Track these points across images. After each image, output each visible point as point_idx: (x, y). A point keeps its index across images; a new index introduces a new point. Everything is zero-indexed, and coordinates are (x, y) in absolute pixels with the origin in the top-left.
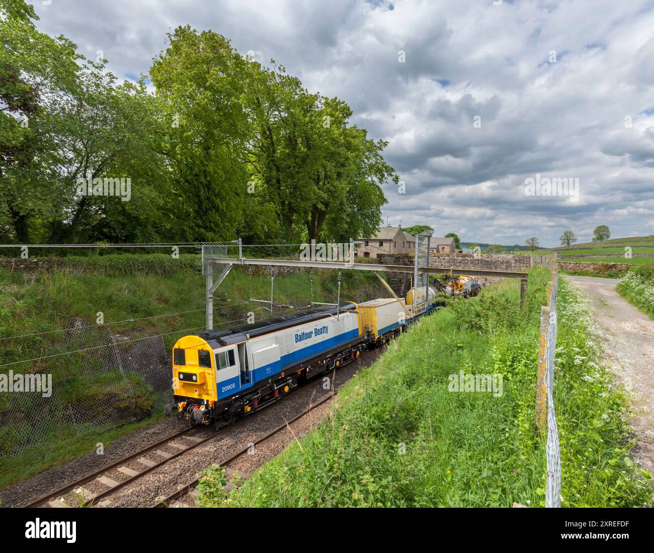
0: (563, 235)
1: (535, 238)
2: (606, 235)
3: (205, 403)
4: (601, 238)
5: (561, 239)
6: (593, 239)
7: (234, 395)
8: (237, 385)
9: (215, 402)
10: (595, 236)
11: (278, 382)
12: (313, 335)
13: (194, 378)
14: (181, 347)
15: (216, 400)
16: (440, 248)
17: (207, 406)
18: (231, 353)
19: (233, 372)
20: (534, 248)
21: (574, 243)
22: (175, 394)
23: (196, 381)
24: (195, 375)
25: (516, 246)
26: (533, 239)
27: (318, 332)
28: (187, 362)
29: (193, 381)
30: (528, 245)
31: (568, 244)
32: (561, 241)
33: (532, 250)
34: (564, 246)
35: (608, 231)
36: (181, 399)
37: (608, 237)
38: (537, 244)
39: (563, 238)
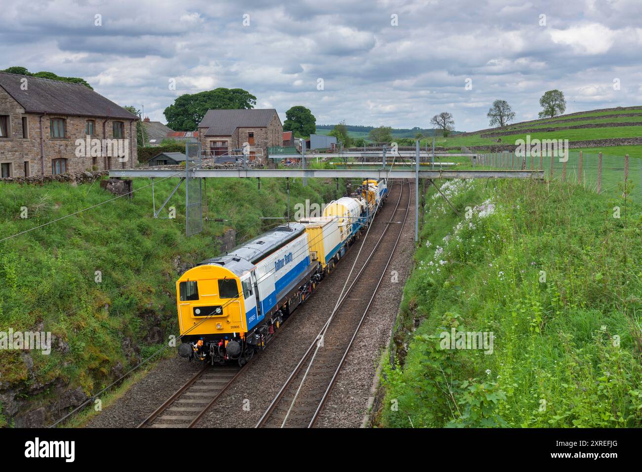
0: (492, 107)
1: (447, 114)
2: (559, 106)
3: (235, 336)
5: (489, 114)
6: (540, 114)
7: (255, 327)
8: (256, 316)
9: (245, 333)
10: (542, 109)
11: (274, 317)
12: (285, 263)
13: (218, 310)
14: (191, 279)
15: (247, 331)
16: (243, 134)
17: (237, 339)
20: (446, 133)
24: (220, 307)
26: (444, 116)
28: (201, 296)
29: (217, 314)
30: (437, 127)
31: (501, 123)
32: (490, 119)
33: (445, 136)
34: (495, 126)
35: (562, 100)
37: (562, 109)
38: (450, 125)
39: (493, 113)
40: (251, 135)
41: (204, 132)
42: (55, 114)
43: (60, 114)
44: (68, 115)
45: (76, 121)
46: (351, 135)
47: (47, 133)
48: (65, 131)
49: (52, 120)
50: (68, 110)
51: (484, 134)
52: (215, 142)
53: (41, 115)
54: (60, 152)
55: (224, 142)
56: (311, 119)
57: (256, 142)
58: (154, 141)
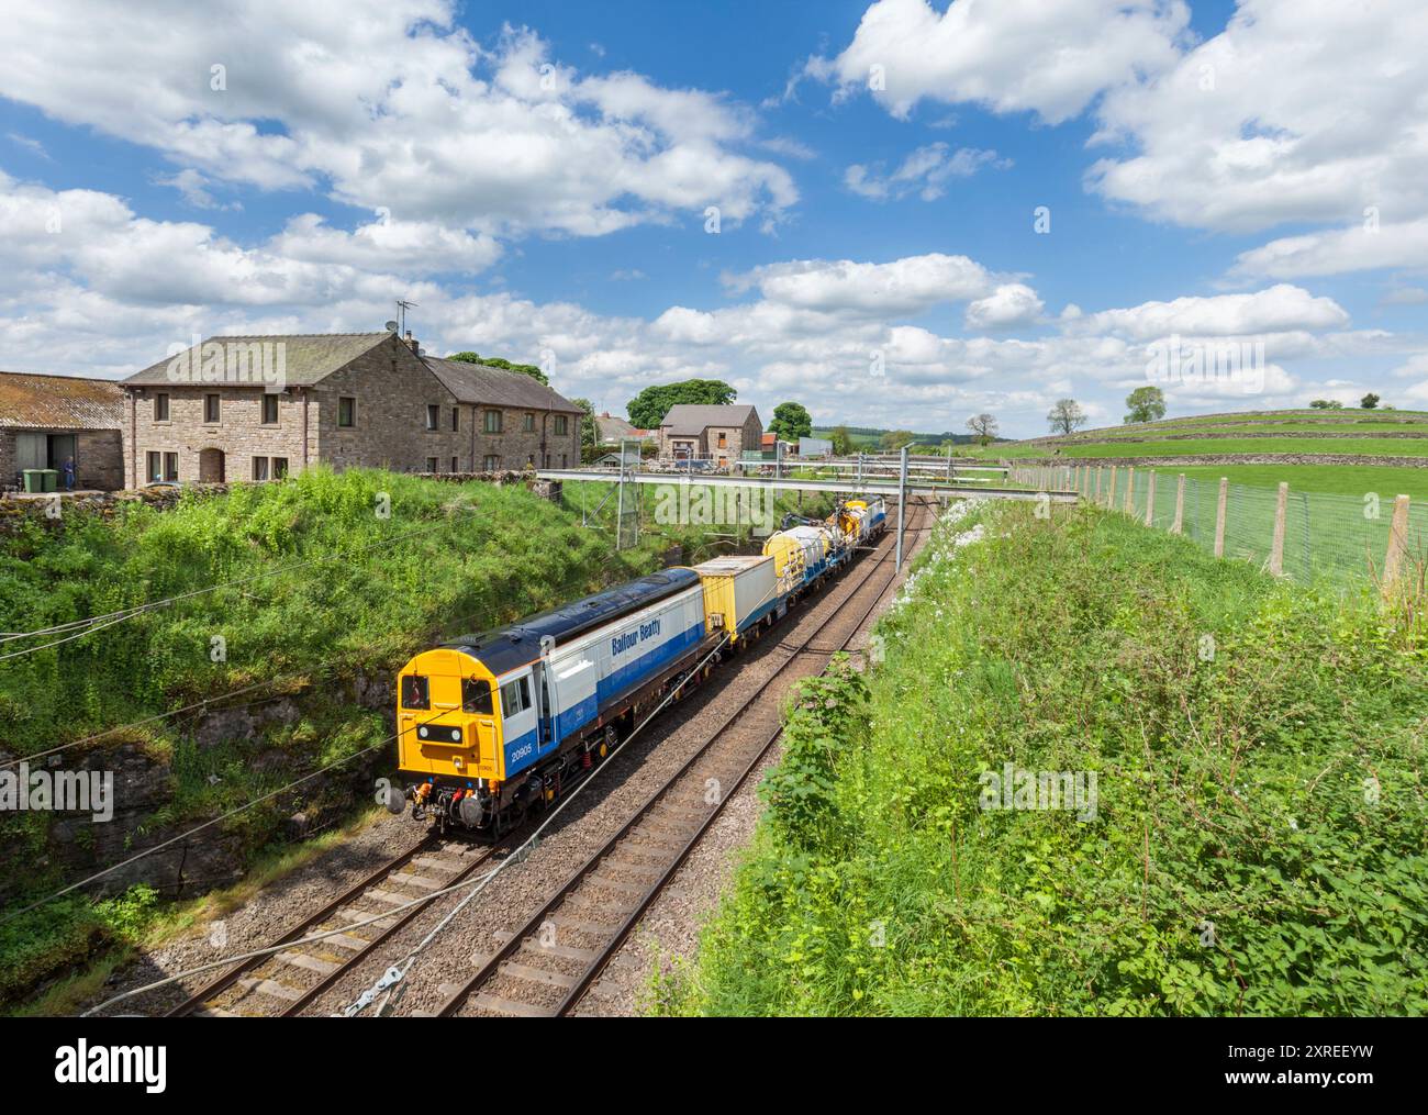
0: (1055, 408)
1: (989, 416)
2: (1155, 409)
3: (481, 785)
4: (1142, 416)
5: (1049, 418)
6: (1126, 419)
7: (528, 769)
8: (534, 747)
9: (500, 782)
10: (1130, 412)
11: (591, 738)
12: (638, 639)
13: (456, 735)
14: (420, 673)
15: (503, 779)
16: (713, 435)
17: (484, 792)
18: (524, 681)
19: (527, 720)
20: (986, 440)
21: (1080, 429)
22: (401, 767)
23: (460, 741)
24: (459, 729)
25: (946, 436)
26: (984, 420)
27: (647, 631)
28: (433, 703)
29: (452, 742)
30: (973, 432)
31: (1067, 430)
32: (1050, 423)
33: (984, 444)
34: (1057, 433)
35: (1161, 400)
36: (420, 777)
37: (1160, 412)
38: (993, 431)
39: (1056, 415)
40: (722, 436)
41: (667, 431)
42: (492, 405)
43: (497, 406)
44: (504, 407)
45: (513, 414)
46: (854, 439)
47: (480, 426)
48: (500, 425)
49: (487, 412)
50: (504, 401)
51: (1040, 442)
52: (679, 444)
53: (475, 405)
54: (492, 448)
55: (689, 444)
56: (804, 419)
57: (728, 444)
58: (611, 439)
